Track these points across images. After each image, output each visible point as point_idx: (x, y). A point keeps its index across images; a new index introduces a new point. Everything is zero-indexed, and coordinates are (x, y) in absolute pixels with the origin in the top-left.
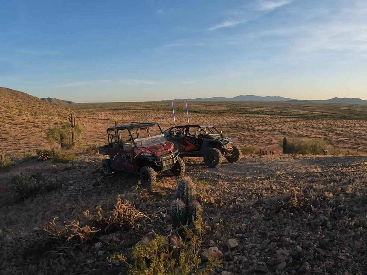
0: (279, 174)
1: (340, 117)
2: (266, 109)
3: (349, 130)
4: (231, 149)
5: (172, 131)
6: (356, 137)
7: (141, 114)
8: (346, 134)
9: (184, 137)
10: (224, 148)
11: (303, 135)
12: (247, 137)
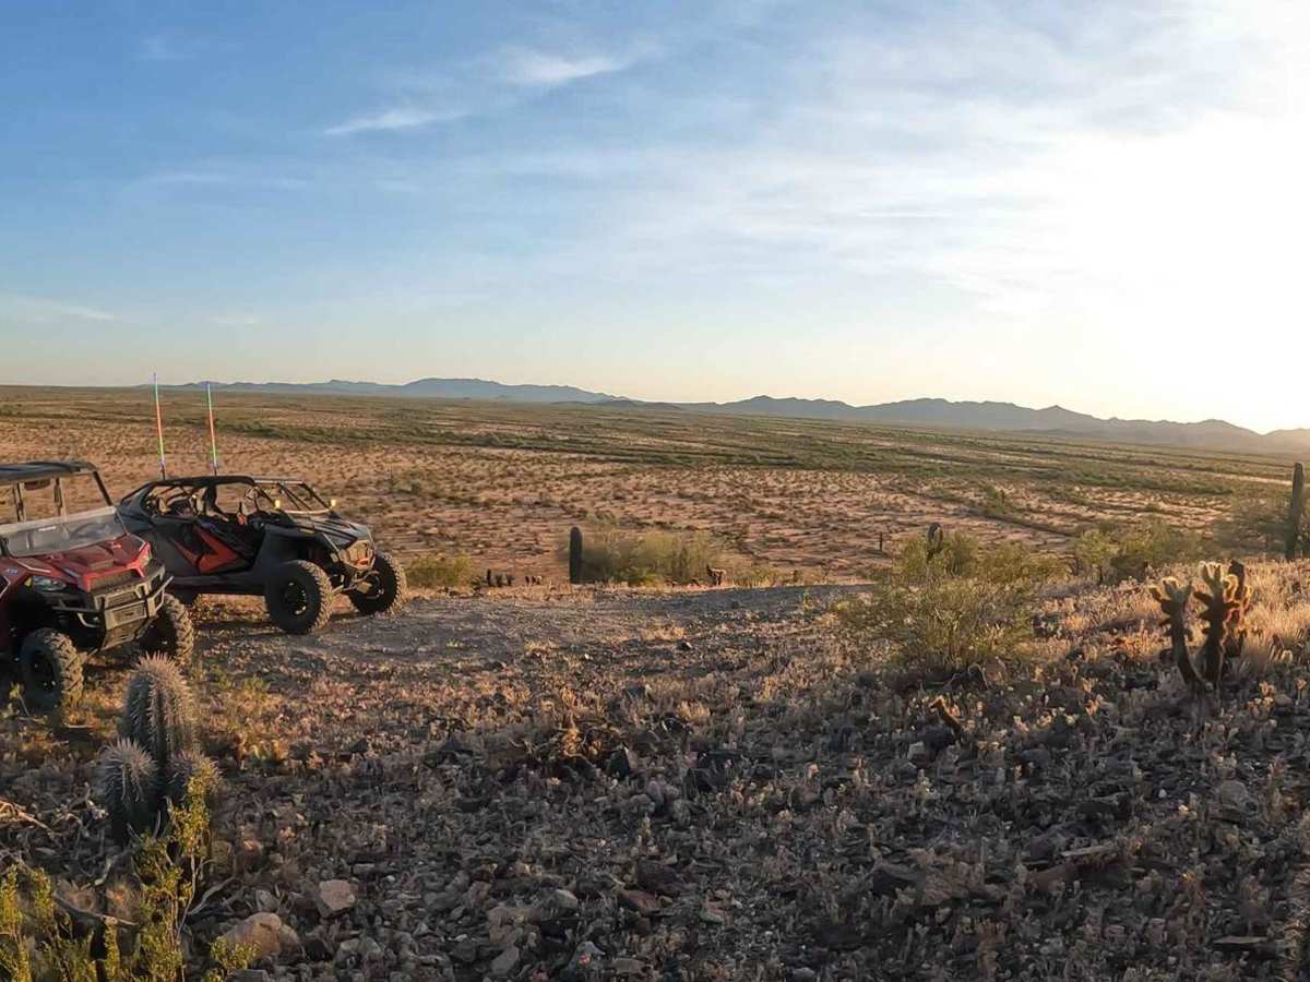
0: (534, 650)
1: (774, 461)
2: (519, 428)
3: (806, 504)
4: (365, 567)
5: (153, 498)
6: (828, 526)
7: (61, 433)
8: (792, 517)
9: (195, 522)
10: (341, 562)
11: (649, 521)
12: (450, 529)
